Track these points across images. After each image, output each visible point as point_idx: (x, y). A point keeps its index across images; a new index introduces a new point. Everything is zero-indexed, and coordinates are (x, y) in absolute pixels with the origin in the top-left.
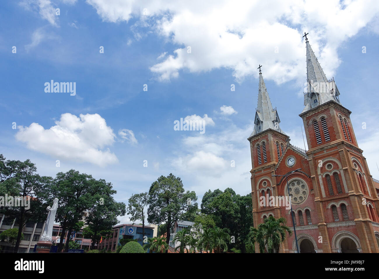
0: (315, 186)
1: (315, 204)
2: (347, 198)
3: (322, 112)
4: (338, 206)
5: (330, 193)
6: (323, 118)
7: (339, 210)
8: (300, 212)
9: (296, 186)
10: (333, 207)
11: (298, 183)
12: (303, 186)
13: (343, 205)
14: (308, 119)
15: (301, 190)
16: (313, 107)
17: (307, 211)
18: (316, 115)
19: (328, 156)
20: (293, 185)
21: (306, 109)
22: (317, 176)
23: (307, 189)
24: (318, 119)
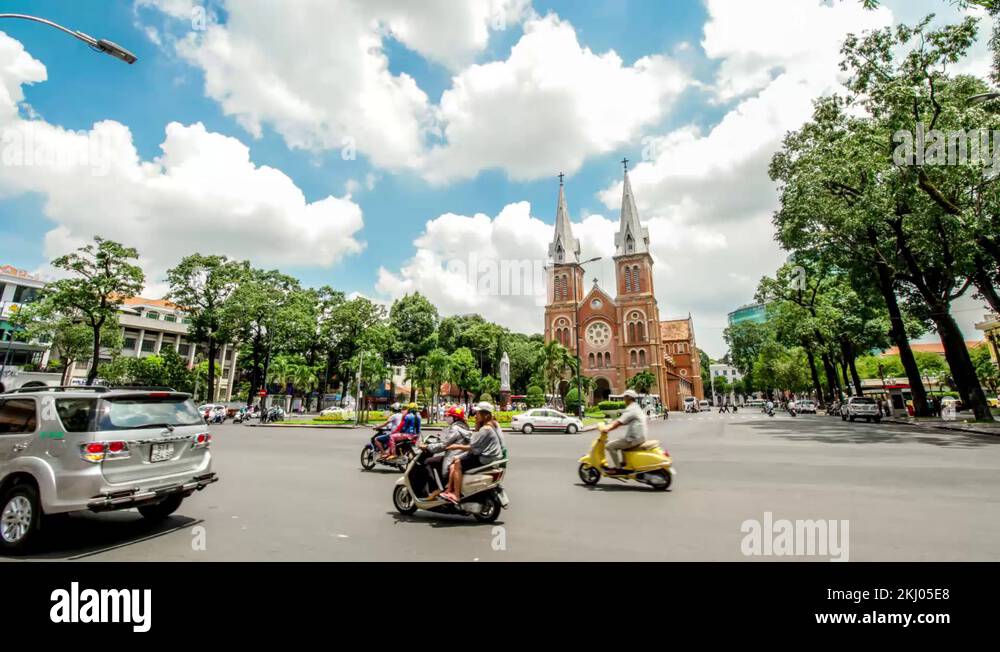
0: (620, 332)
1: (617, 348)
2: (648, 346)
3: (637, 261)
4: (638, 352)
5: (632, 338)
6: (636, 267)
7: (638, 356)
8: (599, 355)
9: (598, 329)
10: (633, 352)
11: (601, 327)
12: (606, 330)
13: (642, 352)
14: (621, 264)
15: (603, 333)
16: (628, 253)
17: (607, 355)
18: (631, 262)
19: (636, 305)
20: (595, 327)
21: (620, 252)
22: (623, 322)
23: (610, 334)
24: (631, 267)
